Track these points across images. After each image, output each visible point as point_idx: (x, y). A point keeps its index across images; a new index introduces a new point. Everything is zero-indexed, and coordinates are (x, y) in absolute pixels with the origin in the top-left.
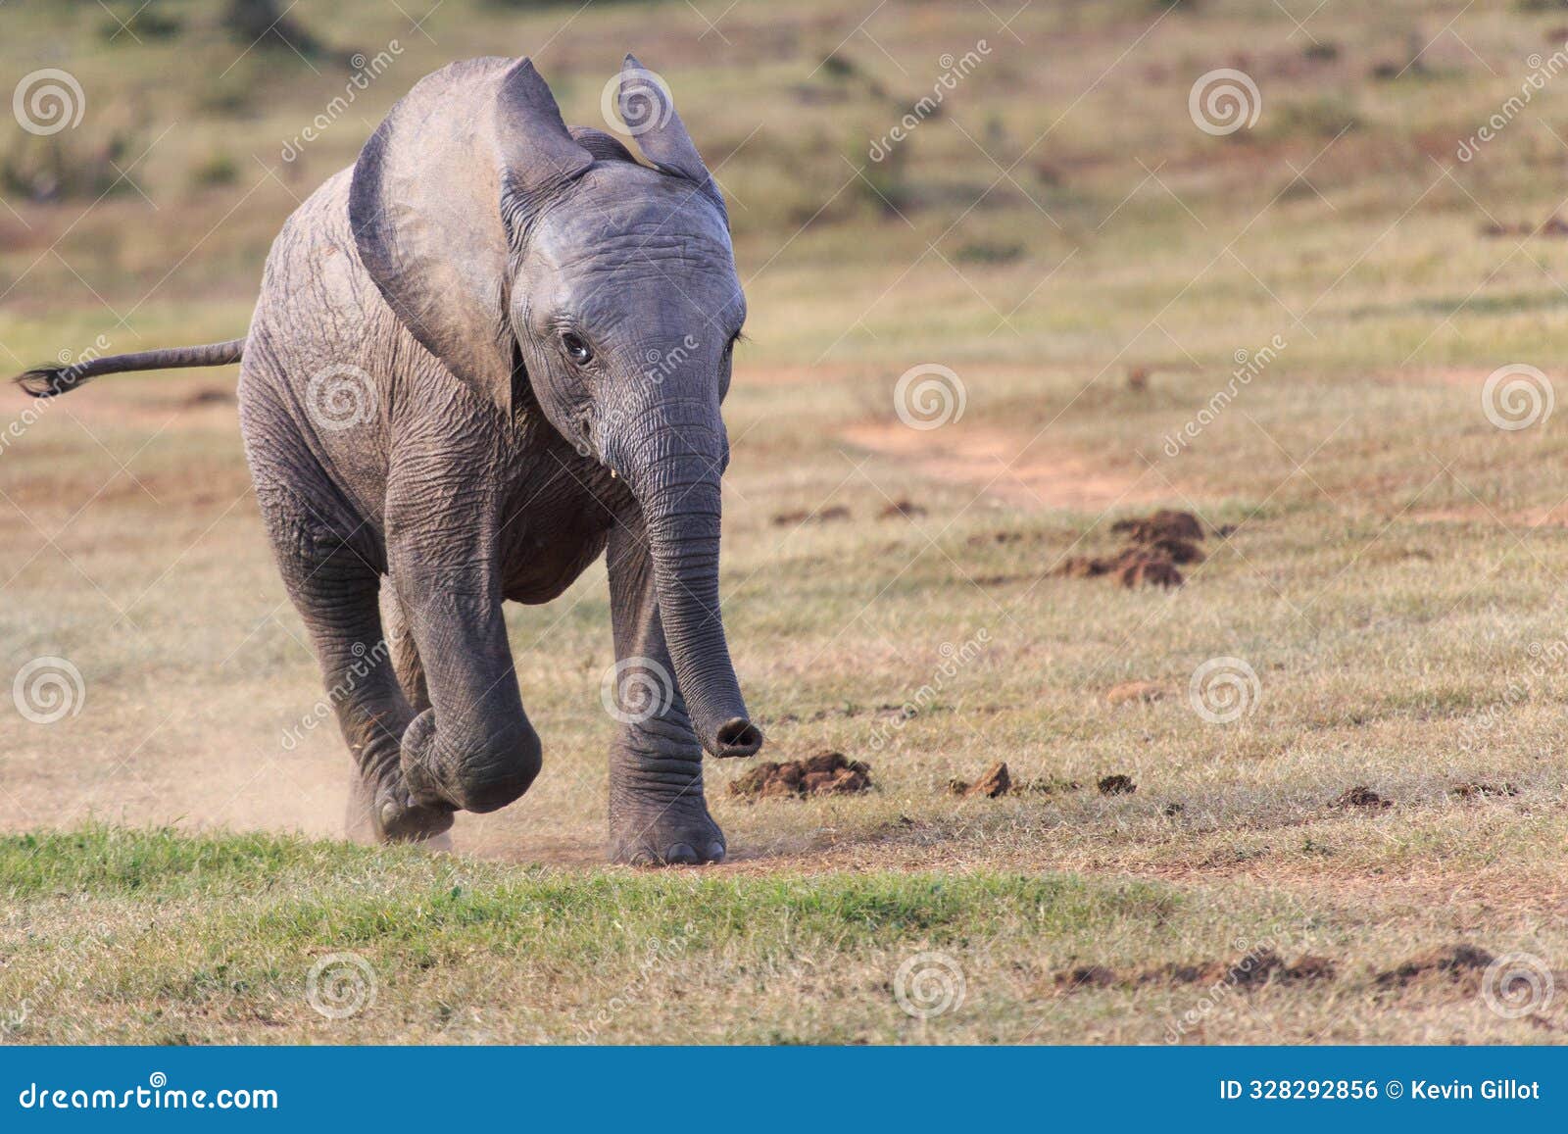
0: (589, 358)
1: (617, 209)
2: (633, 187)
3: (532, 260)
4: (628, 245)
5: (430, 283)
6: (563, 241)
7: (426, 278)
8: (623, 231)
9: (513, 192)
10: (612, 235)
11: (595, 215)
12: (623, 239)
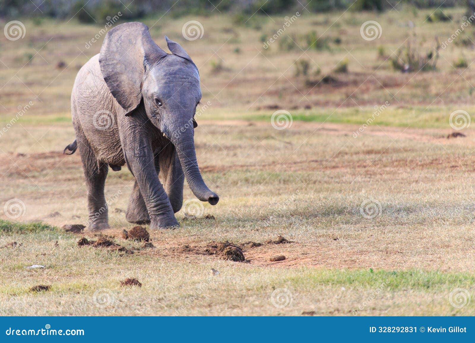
0: (161, 105)
1: (172, 68)
2: (177, 62)
3: (149, 78)
4: (174, 77)
5: (119, 79)
6: (158, 74)
7: (118, 77)
8: (173, 73)
9: (147, 59)
10: (170, 74)
11: (167, 69)
12: (173, 76)
